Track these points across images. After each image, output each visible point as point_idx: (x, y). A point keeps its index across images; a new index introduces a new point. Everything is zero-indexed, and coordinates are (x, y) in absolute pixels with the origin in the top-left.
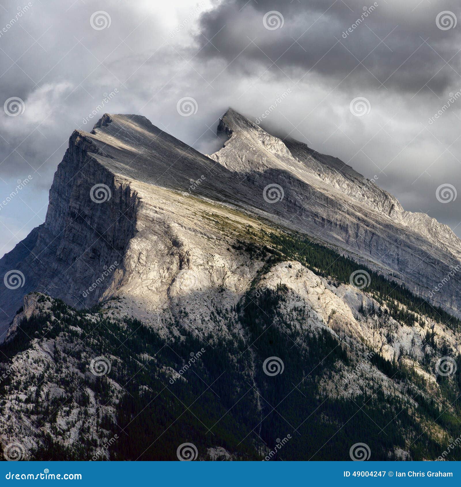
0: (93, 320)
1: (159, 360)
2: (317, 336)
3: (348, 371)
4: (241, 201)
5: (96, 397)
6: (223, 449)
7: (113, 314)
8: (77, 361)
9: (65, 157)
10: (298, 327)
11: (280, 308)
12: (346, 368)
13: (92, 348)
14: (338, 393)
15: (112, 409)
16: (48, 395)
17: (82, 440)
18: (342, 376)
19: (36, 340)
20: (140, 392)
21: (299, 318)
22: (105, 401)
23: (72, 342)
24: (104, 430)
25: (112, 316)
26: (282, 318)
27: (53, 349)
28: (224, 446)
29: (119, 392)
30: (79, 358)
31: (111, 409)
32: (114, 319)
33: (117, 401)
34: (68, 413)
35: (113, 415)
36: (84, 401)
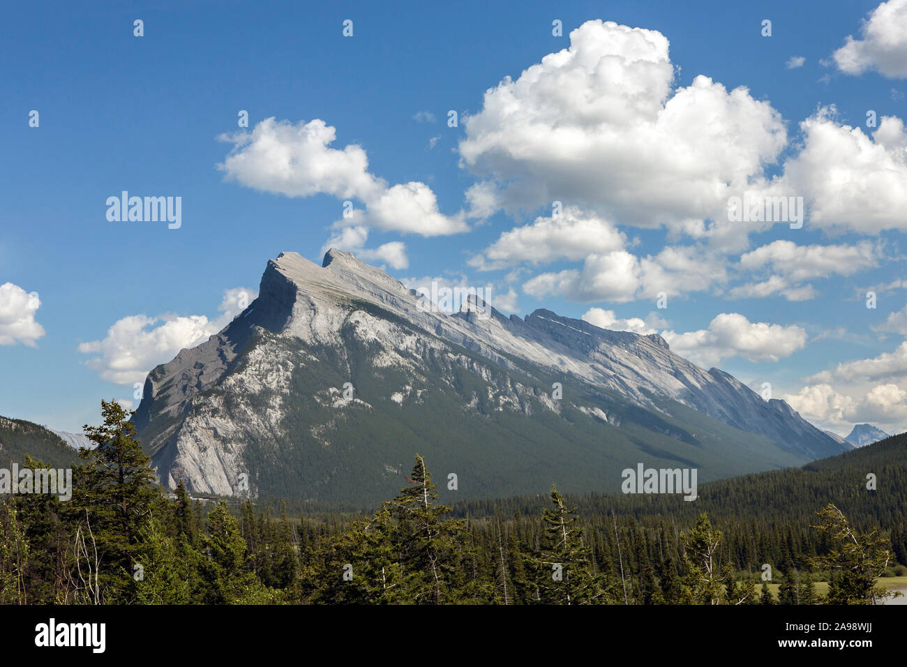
0: (280, 337)
1: (307, 353)
2: (372, 341)
3: (385, 355)
5: (283, 368)
6: (335, 388)
7: (287, 334)
10: (364, 338)
11: (356, 330)
13: (280, 349)
14: (381, 364)
15: (290, 373)
16: (263, 368)
17: (278, 386)
18: (383, 357)
19: (258, 345)
20: (301, 366)
21: (364, 334)
22: (286, 370)
23: (272, 346)
24: (287, 382)
26: (357, 334)
27: (265, 349)
29: (292, 366)
30: (275, 353)
32: (288, 336)
33: (292, 370)
35: (290, 376)
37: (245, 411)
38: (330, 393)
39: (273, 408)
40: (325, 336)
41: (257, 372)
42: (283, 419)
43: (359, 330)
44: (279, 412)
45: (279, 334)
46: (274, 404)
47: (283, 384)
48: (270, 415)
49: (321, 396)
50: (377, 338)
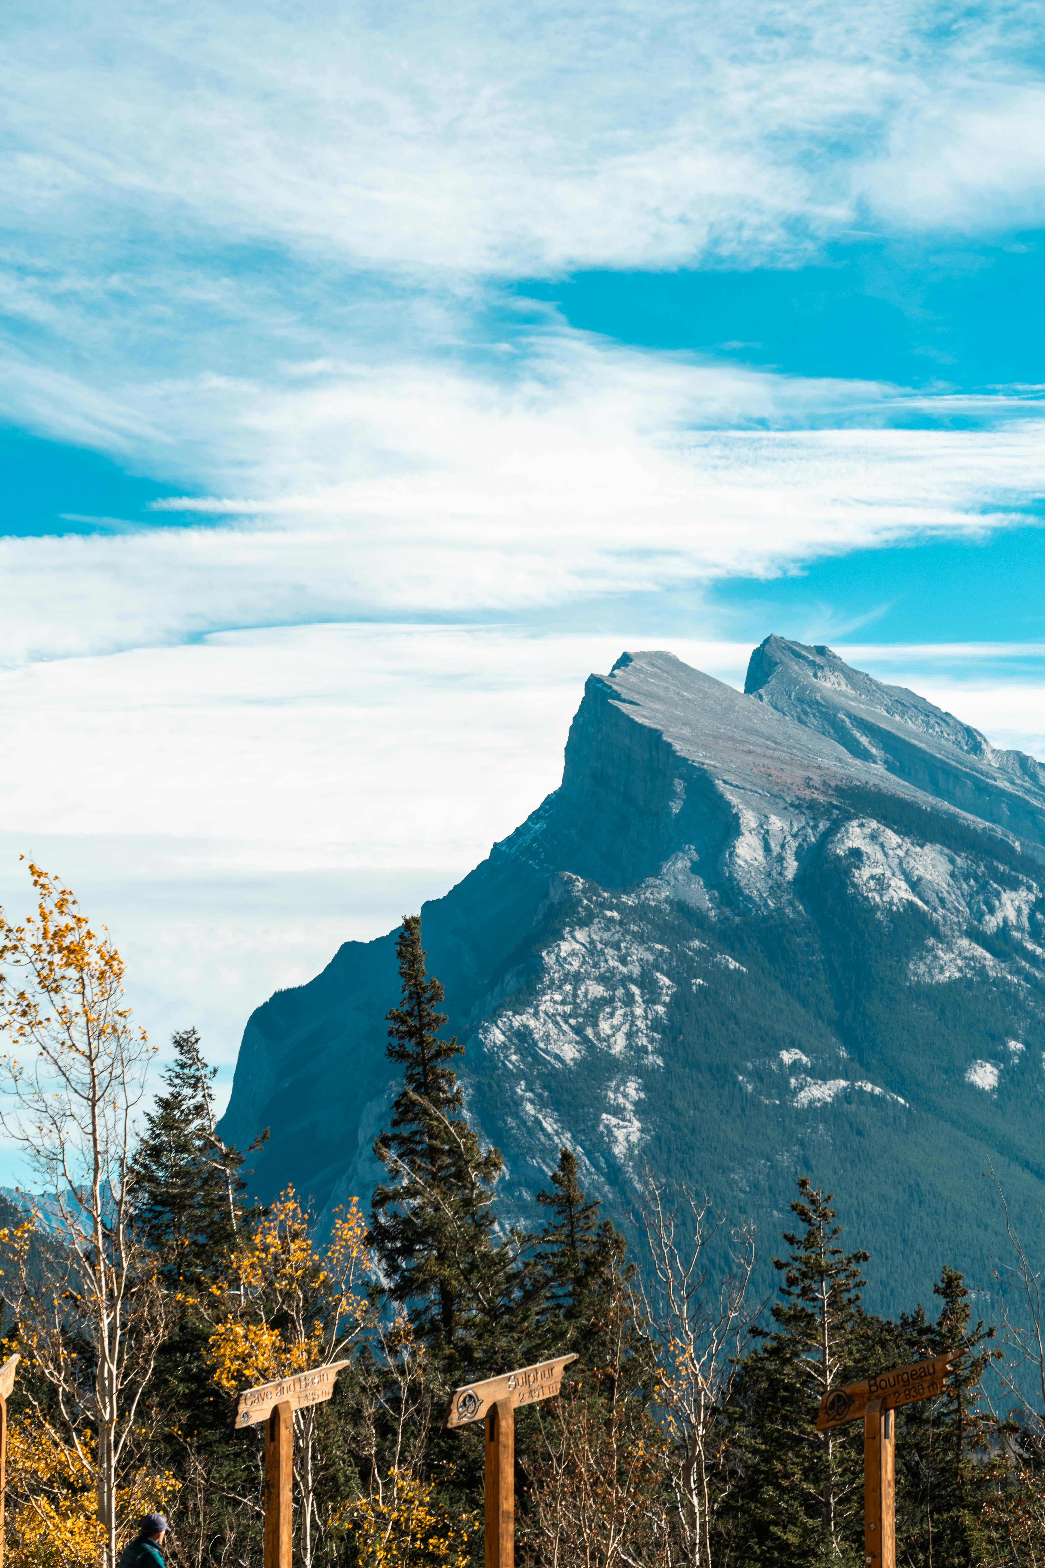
0: (630, 903)
1: (712, 947)
2: (901, 909)
3: (942, 949)
4: (795, 748)
5: (642, 995)
6: (797, 1051)
7: (652, 894)
8: (616, 953)
9: (581, 707)
10: (878, 899)
11: (853, 876)
12: (940, 946)
13: (633, 937)
14: (932, 976)
15: (663, 1009)
16: (586, 994)
17: (629, 1047)
18: (936, 957)
19: (568, 929)
20: (694, 988)
21: (878, 888)
22: (651, 1000)
23: (609, 930)
24: (655, 1034)
25: (651, 897)
26: (857, 889)
27: (588, 939)
28: (800, 1048)
29: (668, 987)
30: (618, 949)
31: (660, 1009)
32: (654, 900)
33: (667, 999)
34: (612, 1015)
35: (663, 1016)
36: (629, 1001)
37: (537, 1122)
38: (781, 1063)
39: (617, 1111)
40: (761, 896)
41: (568, 1009)
42: (647, 1146)
43: (863, 875)
44: (637, 1124)
45: (628, 894)
46: (621, 1100)
47: (645, 1041)
48: (610, 1133)
49: (758, 1076)
50: (916, 900)
